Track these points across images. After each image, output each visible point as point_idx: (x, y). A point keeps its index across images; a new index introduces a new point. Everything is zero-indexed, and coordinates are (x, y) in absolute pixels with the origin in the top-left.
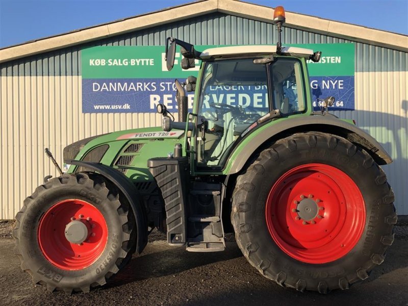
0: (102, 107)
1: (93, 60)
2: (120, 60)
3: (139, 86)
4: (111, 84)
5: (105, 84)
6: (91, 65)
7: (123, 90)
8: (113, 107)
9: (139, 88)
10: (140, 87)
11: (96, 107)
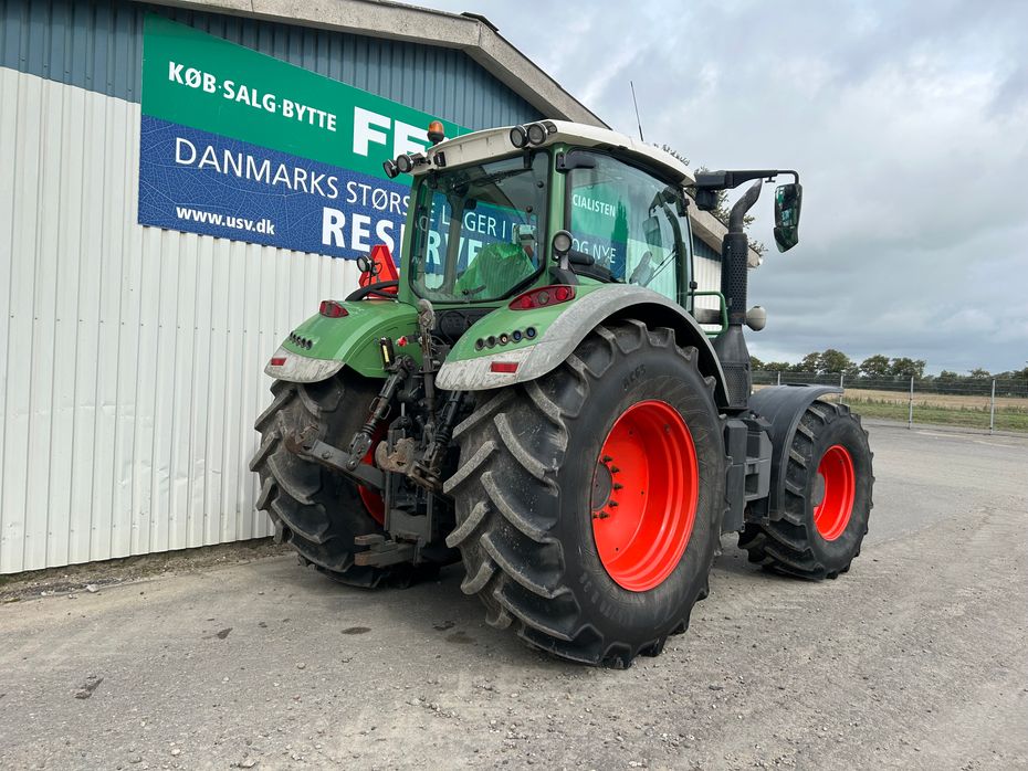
0: (200, 216)
1: (180, 67)
2: (255, 92)
3: (300, 176)
4: (227, 153)
5: (210, 148)
6: (171, 78)
7: (258, 178)
8: (231, 223)
9: (299, 183)
10: (302, 180)
11: (183, 213)
